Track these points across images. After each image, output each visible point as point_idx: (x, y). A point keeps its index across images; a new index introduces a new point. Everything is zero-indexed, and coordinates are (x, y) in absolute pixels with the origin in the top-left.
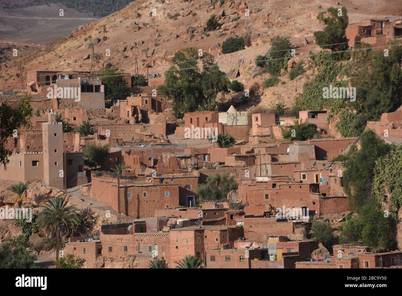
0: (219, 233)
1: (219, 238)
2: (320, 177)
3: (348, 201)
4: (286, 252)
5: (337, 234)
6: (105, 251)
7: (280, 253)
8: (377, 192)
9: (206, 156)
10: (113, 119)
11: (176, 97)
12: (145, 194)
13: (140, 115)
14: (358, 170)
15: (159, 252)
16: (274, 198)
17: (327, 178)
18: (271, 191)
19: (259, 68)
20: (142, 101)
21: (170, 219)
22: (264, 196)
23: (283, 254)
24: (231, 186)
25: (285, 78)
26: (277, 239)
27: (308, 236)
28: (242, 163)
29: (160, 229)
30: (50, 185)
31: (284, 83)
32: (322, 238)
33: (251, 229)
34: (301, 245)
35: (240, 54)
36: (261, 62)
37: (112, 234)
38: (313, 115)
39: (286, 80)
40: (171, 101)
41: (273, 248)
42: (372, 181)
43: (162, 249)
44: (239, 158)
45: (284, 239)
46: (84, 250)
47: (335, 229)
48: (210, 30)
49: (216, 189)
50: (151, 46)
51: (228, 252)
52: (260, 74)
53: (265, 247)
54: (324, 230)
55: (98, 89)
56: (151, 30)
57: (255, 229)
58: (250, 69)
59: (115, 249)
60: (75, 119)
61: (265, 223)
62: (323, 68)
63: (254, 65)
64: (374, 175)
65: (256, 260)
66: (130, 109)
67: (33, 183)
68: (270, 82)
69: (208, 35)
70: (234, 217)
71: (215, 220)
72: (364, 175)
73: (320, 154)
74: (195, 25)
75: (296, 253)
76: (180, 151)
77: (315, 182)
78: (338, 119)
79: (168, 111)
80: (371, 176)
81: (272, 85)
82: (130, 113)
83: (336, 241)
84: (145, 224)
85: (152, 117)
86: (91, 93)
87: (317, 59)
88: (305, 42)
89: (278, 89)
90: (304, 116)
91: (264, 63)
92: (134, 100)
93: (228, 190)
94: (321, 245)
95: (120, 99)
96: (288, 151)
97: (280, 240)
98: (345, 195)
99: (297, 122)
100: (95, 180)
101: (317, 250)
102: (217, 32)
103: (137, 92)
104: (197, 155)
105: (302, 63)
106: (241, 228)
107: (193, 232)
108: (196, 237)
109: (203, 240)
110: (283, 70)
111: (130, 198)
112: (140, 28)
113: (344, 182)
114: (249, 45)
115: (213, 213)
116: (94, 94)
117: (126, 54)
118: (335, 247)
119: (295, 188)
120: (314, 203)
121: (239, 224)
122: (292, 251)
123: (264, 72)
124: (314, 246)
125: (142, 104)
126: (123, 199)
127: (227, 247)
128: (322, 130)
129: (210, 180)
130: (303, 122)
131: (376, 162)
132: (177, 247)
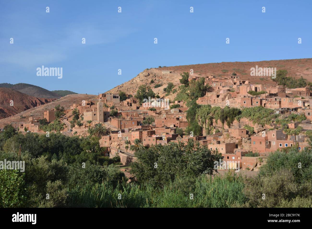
0: (147, 132)
1: (147, 134)
2: (180, 116)
3: (188, 123)
4: (168, 137)
5: (184, 133)
6: (112, 139)
7: (166, 138)
8: (197, 119)
9: (147, 114)
10: (122, 105)
11: (139, 98)
12: (126, 123)
13: (129, 104)
14: (191, 113)
15: (128, 139)
16: (165, 122)
17: (182, 117)
18: (164, 120)
19: (164, 91)
20: (130, 100)
21: (132, 129)
22: (162, 122)
23: (167, 138)
24: (153, 120)
25: (171, 93)
26: (165, 134)
27: (175, 133)
28: (157, 115)
29: (129, 132)
30: (99, 121)
31: (171, 95)
32: (180, 134)
33: (157, 131)
34: (173, 135)
35: (159, 88)
36: (165, 90)
37: (115, 133)
38: (179, 102)
39: (172, 94)
40: (138, 100)
41: (164, 137)
42: (195, 116)
43: (129, 138)
44: (156, 113)
45: (167, 134)
46: (106, 139)
47: (184, 131)
48: (151, 83)
49: (149, 121)
50: (135, 88)
51: (149, 138)
52: (165, 93)
53: (161, 136)
54: (180, 131)
55: (118, 97)
56: (136, 84)
57: (159, 131)
58: (162, 92)
59: (115, 138)
60: (110, 105)
61: (162, 129)
62: (182, 90)
63: (163, 91)
64: (196, 114)
65: (158, 140)
66: (126, 103)
67: (94, 121)
68: (167, 95)
69: (151, 85)
70: (152, 128)
71: (147, 129)
72: (193, 114)
73: (180, 111)
74: (148, 82)
75: (171, 138)
76: (139, 112)
77: (178, 117)
78: (186, 103)
79: (138, 103)
80: (195, 115)
81: (168, 95)
82: (127, 104)
83: (184, 135)
84: (124, 130)
85: (133, 104)
86: (116, 99)
87: (180, 87)
88: (177, 84)
89: (170, 96)
90: (176, 102)
91: (166, 90)
92: (128, 100)
93: (152, 122)
94: (179, 136)
95: (124, 100)
96: (171, 111)
97: (166, 134)
98: (187, 121)
99: (174, 104)
100: (112, 119)
101: (178, 137)
102: (153, 84)
103: (129, 98)
104: (144, 113)
105: (176, 89)
106: (154, 131)
107: (139, 132)
108: (140, 133)
109: (142, 134)
110: (171, 92)
111: (122, 124)
112: (132, 84)
113: (187, 118)
114: (162, 86)
115: (146, 127)
116: (117, 99)
117: (128, 90)
118: (184, 136)
119: (172, 119)
120: (178, 124)
121: (154, 130)
122: (170, 137)
123: (166, 92)
124: (177, 136)
125: (130, 101)
126: (119, 124)
127: (150, 137)
128: (182, 106)
129: (147, 119)
130: (176, 104)
131: (196, 110)
132: (134, 137)
